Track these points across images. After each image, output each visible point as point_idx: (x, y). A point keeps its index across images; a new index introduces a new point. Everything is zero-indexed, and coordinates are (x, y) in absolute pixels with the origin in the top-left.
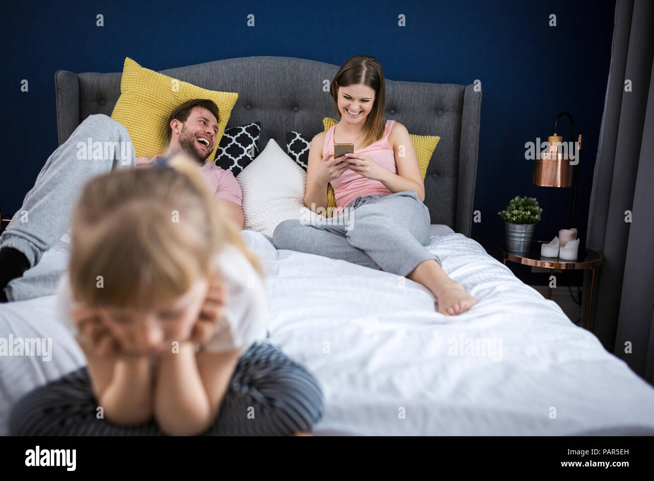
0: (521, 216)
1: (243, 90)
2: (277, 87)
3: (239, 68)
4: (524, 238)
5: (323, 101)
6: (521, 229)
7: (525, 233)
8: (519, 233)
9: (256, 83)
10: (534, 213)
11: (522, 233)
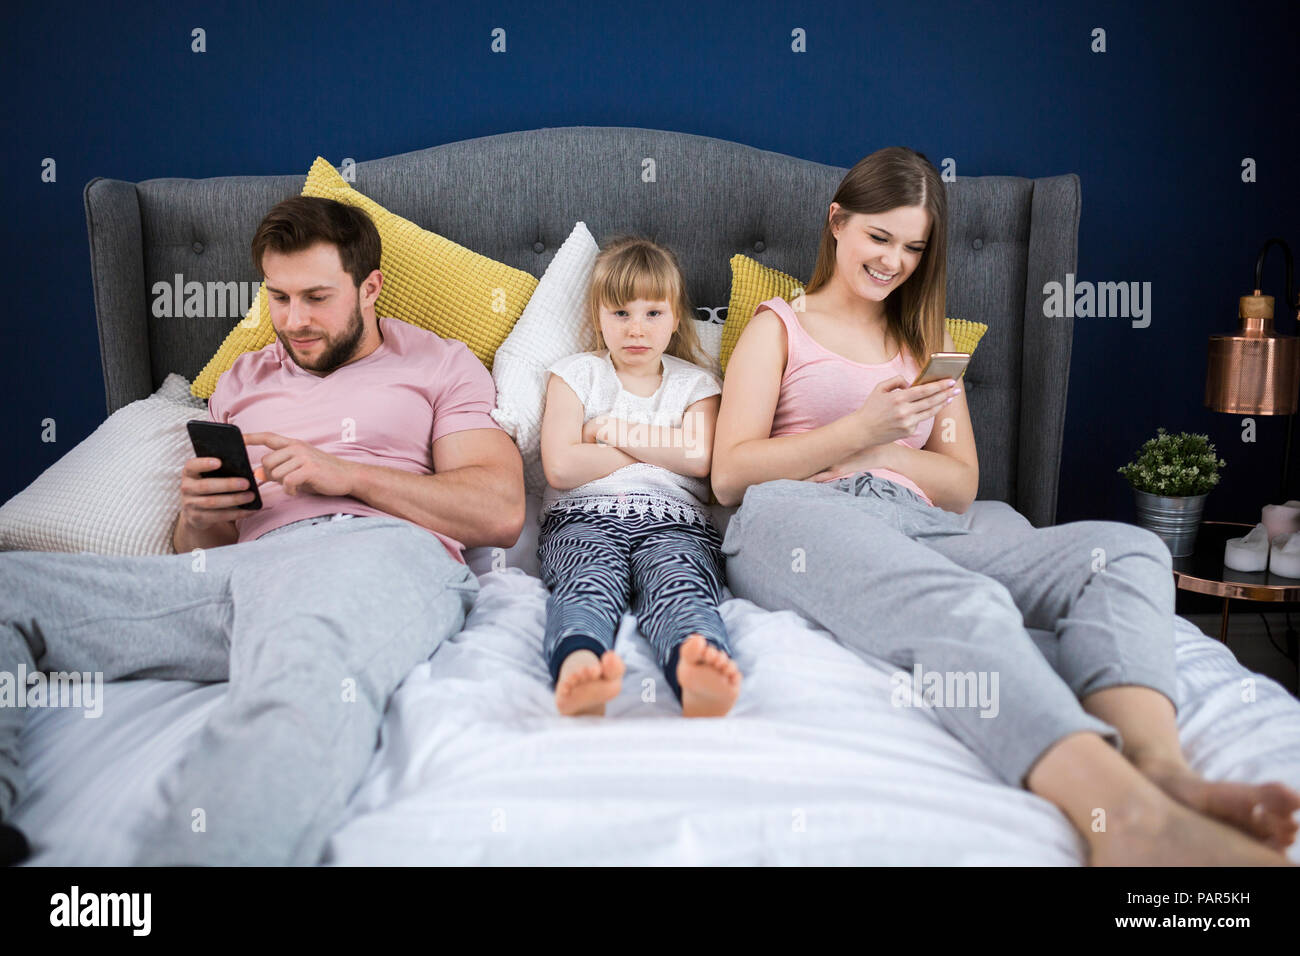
0: (1178, 478)
1: (526, 209)
2: (604, 199)
3: (516, 158)
4: (1182, 526)
5: (712, 228)
6: (1176, 509)
7: (1182, 516)
8: (1169, 515)
9: (556, 191)
10: (1205, 470)
11: (1176, 516)
